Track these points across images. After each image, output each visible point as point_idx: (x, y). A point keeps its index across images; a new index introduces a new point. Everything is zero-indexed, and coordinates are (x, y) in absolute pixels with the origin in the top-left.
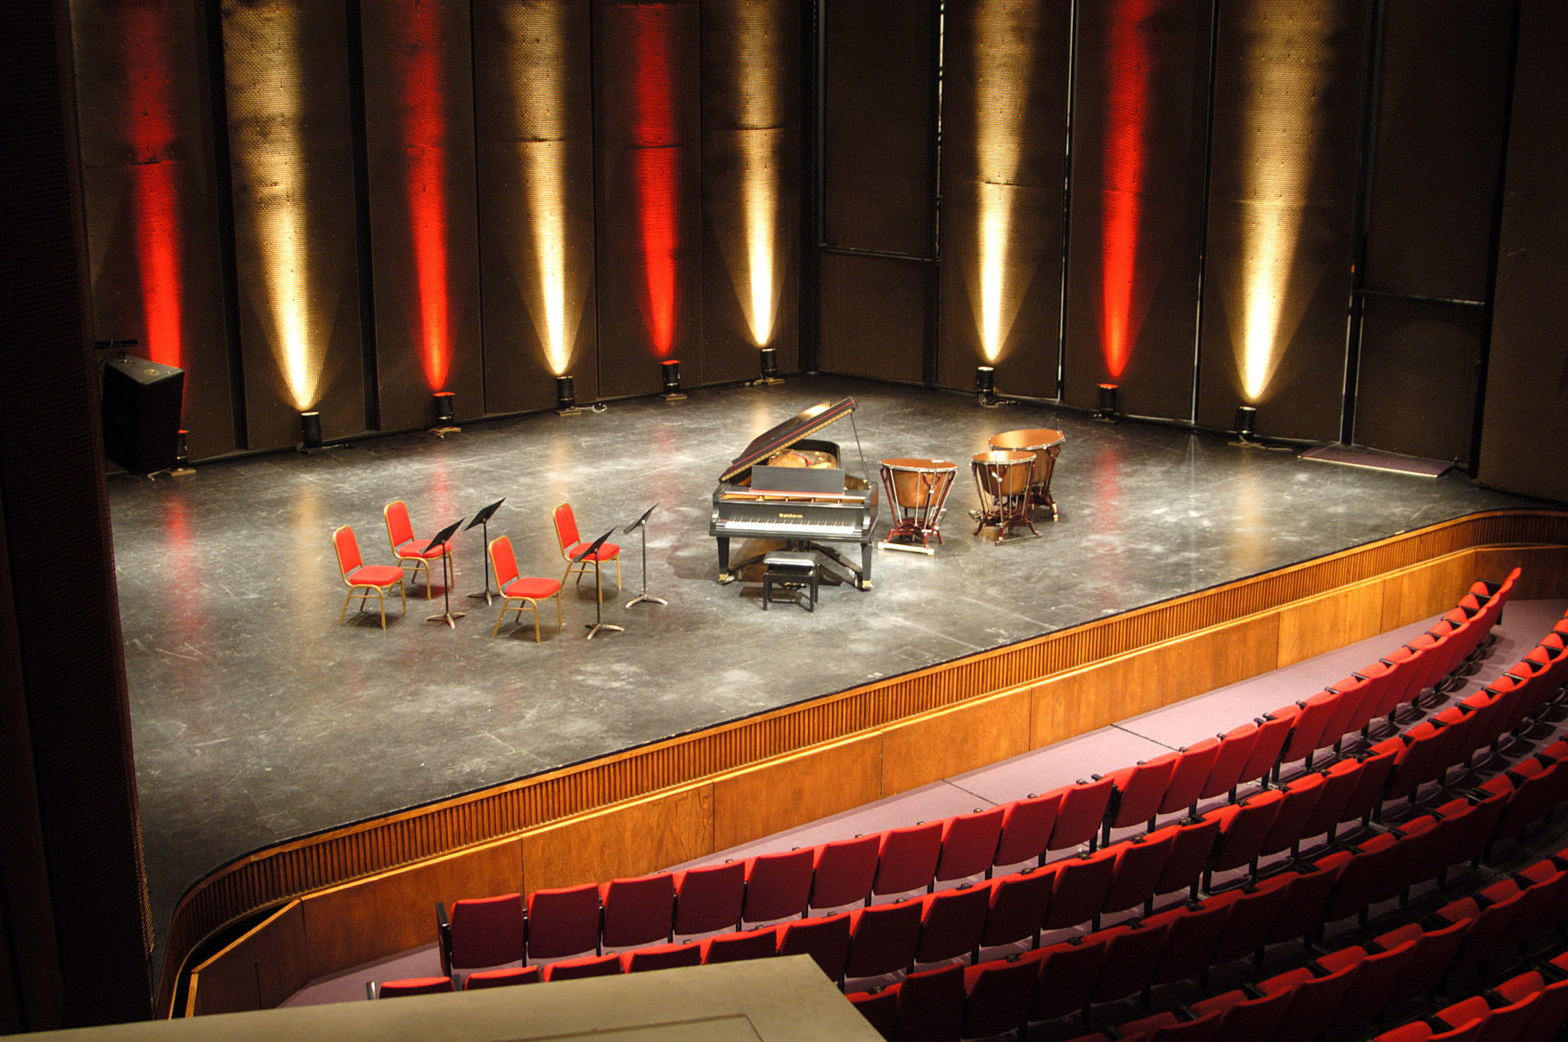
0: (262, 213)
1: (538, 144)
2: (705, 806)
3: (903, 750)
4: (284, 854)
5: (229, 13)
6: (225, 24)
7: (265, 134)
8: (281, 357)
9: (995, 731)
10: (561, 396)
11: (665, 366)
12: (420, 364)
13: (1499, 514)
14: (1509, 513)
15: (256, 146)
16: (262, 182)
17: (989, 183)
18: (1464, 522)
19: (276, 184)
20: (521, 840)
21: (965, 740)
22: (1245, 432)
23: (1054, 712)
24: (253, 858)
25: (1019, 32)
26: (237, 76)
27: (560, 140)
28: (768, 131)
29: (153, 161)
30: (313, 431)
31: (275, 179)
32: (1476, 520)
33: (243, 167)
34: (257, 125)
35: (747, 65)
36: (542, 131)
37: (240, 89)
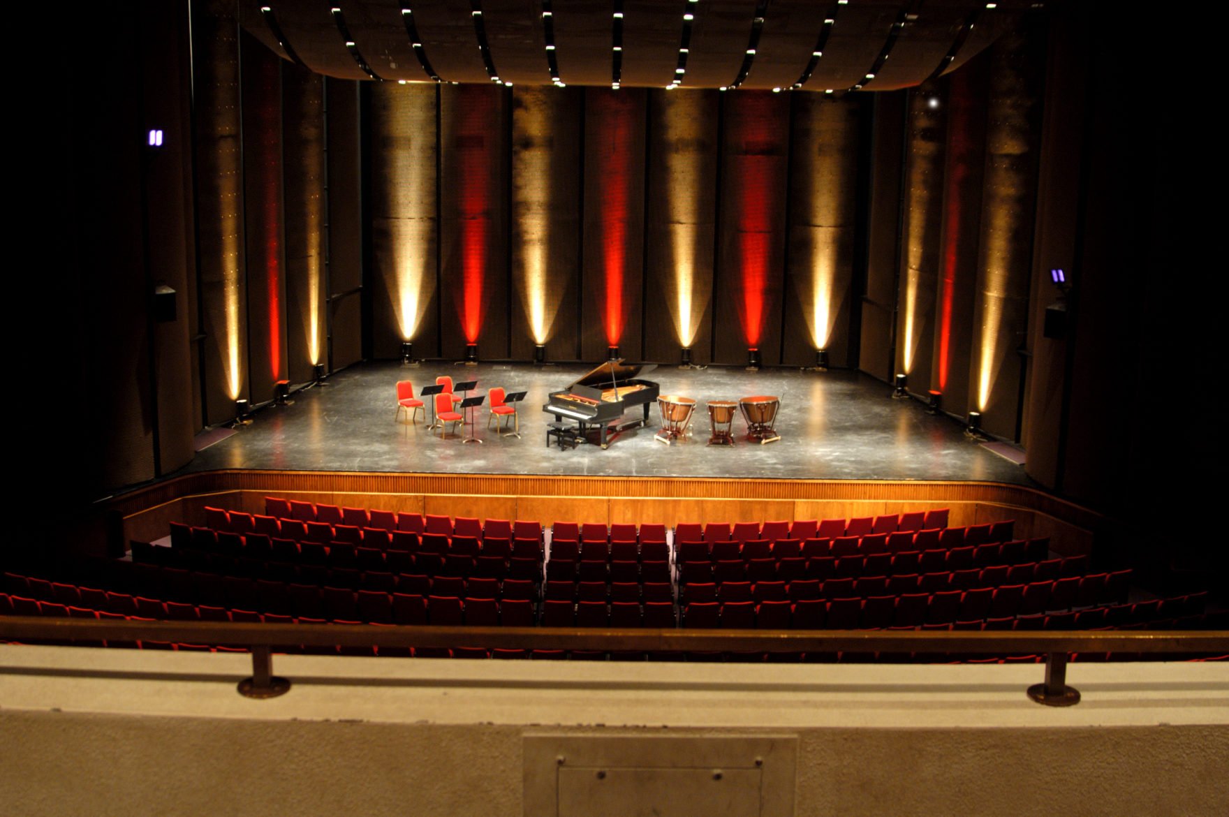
0: (526, 247)
1: (680, 225)
2: (420, 504)
3: (529, 508)
4: (242, 474)
5: (516, 153)
6: (514, 158)
7: (529, 209)
8: (530, 317)
9: (585, 513)
10: (682, 358)
11: (750, 352)
12: (604, 331)
13: (1003, 485)
14: (1010, 486)
15: (524, 214)
16: (526, 232)
17: (911, 268)
18: (973, 485)
19: (533, 234)
20: (332, 495)
21: (567, 513)
22: (972, 428)
23: (624, 514)
24: (228, 471)
25: (925, 182)
26: (520, 182)
27: (694, 224)
28: (830, 229)
29: (473, 218)
30: (540, 354)
31: (534, 231)
32: (986, 486)
33: (518, 225)
34: (526, 205)
35: (818, 191)
36: (683, 218)
37: (519, 188)
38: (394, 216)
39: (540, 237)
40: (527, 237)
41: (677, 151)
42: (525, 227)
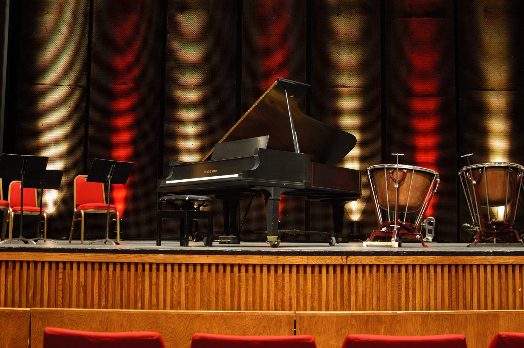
0: (179, 113)
1: (344, 89)
5: (171, 16)
6: (169, 21)
7: (183, 74)
10: (351, 230)
15: (178, 79)
16: (179, 97)
19: (187, 99)
27: (359, 87)
29: (124, 84)
34: (180, 70)
35: (487, 54)
36: (347, 82)
37: (173, 52)
38: (40, 82)
39: (195, 102)
40: (181, 103)
41: (339, 13)
42: (179, 92)
